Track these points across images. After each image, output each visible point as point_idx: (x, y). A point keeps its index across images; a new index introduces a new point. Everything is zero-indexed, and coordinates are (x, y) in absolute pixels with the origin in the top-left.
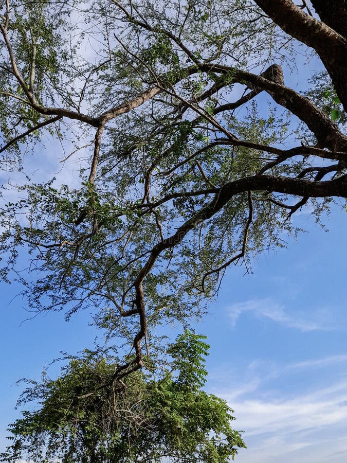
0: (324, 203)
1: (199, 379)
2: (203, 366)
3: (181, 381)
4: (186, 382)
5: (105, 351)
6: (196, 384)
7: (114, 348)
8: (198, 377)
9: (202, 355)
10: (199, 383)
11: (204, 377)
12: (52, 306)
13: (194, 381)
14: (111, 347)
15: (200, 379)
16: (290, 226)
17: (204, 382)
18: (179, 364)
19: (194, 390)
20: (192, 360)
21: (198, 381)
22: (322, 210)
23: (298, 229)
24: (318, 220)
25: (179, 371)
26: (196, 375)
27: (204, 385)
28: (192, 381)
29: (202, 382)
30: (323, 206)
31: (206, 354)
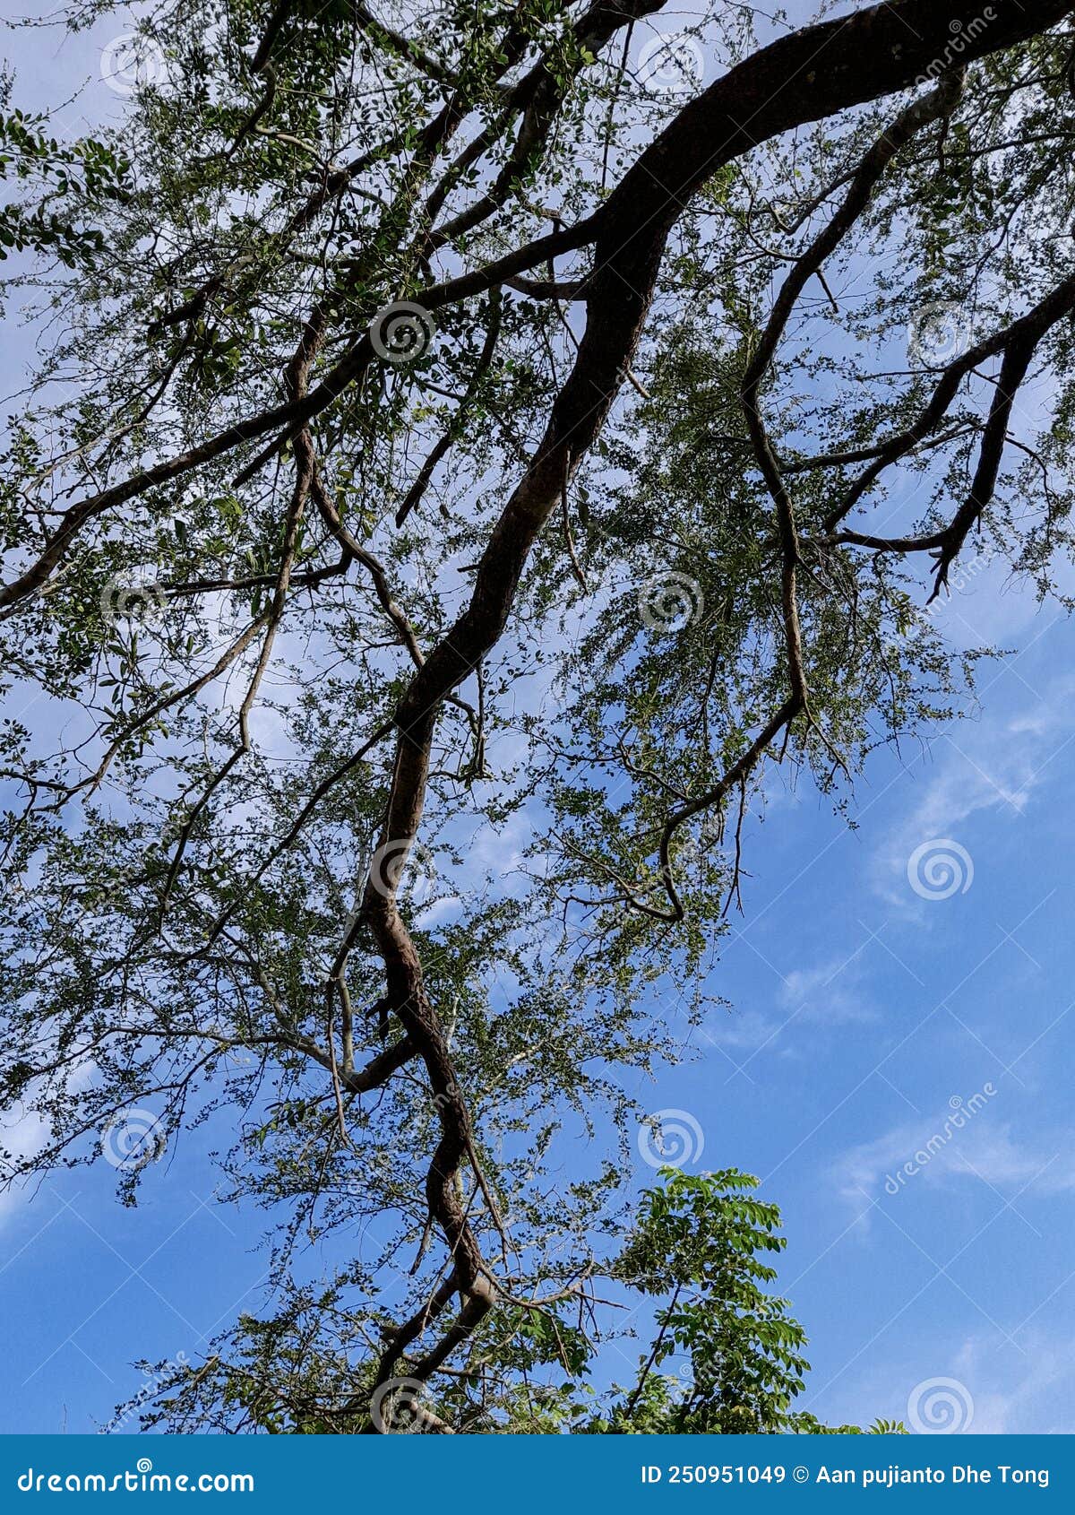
0: (1049, 521)
1: (776, 1364)
2: (778, 1306)
3: (708, 1395)
4: (727, 1392)
5: (329, 1298)
6: (770, 1389)
7: (357, 1278)
8: (771, 1357)
9: (762, 1257)
10: (782, 1382)
11: (793, 1351)
12: (57, 1149)
13: (757, 1381)
14: (345, 1277)
15: (781, 1364)
16: (938, 654)
17: (799, 1372)
18: (679, 1321)
19: (767, 1416)
20: (725, 1288)
21: (775, 1372)
22: (1048, 547)
23: (973, 656)
24: (1044, 585)
25: (689, 1351)
26: (760, 1350)
27: (803, 1387)
28: (750, 1380)
29: (792, 1375)
30: (1049, 533)
31: (772, 1244)
